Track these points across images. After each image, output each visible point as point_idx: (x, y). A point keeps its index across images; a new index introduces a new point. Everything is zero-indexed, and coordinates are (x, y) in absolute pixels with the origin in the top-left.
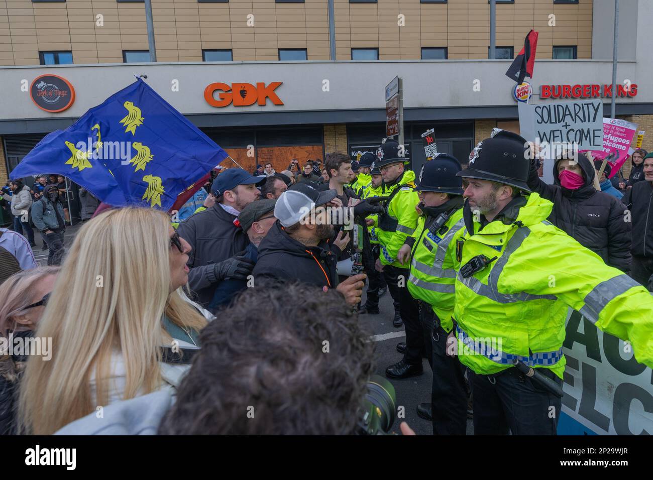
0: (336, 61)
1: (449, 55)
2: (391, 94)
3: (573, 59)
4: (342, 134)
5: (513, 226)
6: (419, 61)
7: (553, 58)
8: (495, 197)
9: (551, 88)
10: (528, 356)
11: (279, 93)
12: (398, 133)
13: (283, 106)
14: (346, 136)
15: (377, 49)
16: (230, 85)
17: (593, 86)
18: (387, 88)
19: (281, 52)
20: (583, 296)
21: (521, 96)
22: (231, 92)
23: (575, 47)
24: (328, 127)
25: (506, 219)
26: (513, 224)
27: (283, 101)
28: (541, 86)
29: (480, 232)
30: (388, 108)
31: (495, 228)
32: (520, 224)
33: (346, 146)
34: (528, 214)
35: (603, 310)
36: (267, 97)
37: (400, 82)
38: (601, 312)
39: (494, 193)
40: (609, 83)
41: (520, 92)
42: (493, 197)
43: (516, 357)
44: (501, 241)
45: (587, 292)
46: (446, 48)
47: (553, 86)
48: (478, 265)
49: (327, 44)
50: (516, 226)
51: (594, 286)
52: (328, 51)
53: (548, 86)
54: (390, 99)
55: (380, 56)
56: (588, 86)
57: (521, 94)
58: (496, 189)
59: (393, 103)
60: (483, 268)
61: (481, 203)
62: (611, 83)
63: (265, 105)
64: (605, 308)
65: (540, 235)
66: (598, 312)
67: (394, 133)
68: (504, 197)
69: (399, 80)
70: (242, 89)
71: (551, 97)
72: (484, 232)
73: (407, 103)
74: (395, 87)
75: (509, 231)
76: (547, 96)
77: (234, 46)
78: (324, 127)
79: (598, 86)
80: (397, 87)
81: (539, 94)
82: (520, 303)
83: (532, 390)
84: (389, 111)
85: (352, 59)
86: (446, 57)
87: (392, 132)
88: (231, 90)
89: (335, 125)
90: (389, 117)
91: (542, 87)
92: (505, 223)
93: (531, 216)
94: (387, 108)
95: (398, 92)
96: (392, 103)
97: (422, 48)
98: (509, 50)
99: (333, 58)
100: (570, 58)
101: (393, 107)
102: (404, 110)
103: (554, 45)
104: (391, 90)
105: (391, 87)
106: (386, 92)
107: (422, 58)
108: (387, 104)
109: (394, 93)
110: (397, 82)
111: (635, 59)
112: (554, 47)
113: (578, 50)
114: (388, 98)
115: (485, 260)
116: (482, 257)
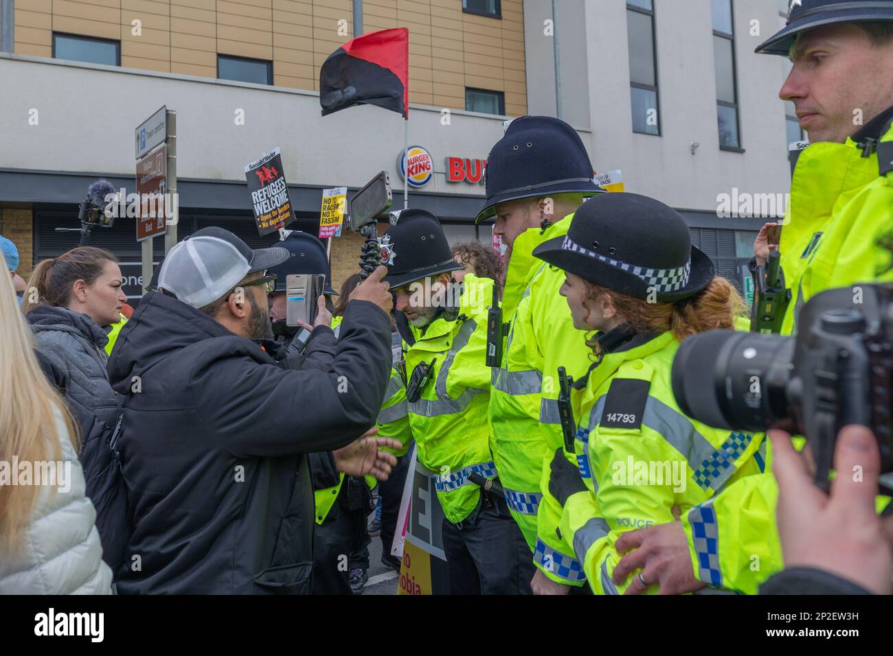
0: (13, 56)
1: (275, 78)
2: (150, 143)
3: (500, 114)
4: (19, 231)
5: (457, 323)
6: (214, 80)
7: (466, 110)
9: (465, 163)
12: (163, 229)
15: (118, 42)
18: (141, 128)
21: (413, 174)
23: (501, 94)
25: (449, 315)
26: (457, 320)
28: (446, 158)
29: (423, 338)
30: (139, 176)
31: (438, 329)
32: (464, 318)
33: (30, 260)
37: (170, 119)
41: (411, 166)
44: (448, 344)
46: (269, 63)
47: (468, 161)
48: (420, 376)
50: (461, 321)
53: (459, 160)
54: (146, 154)
55: (123, 59)
57: (414, 170)
59: (154, 164)
67: (155, 230)
69: (167, 115)
71: (465, 181)
72: (427, 336)
73: (186, 167)
74: (157, 129)
75: (454, 330)
76: (460, 178)
80: (164, 130)
81: (445, 174)
84: (143, 181)
85: (54, 57)
86: (271, 82)
87: (149, 228)
91: (449, 160)
92: (448, 320)
94: (138, 174)
95: (166, 141)
96: (150, 162)
97: (220, 56)
99: (7, 47)
100: (494, 113)
101: (154, 173)
102: (178, 181)
103: (468, 85)
104: (150, 135)
105: (150, 127)
106: (138, 138)
107: (218, 77)
108: (139, 166)
109: (155, 142)
110: (164, 120)
111: (589, 127)
112: (468, 89)
113: (507, 100)
114: (142, 152)
115: (425, 368)
116: (422, 364)
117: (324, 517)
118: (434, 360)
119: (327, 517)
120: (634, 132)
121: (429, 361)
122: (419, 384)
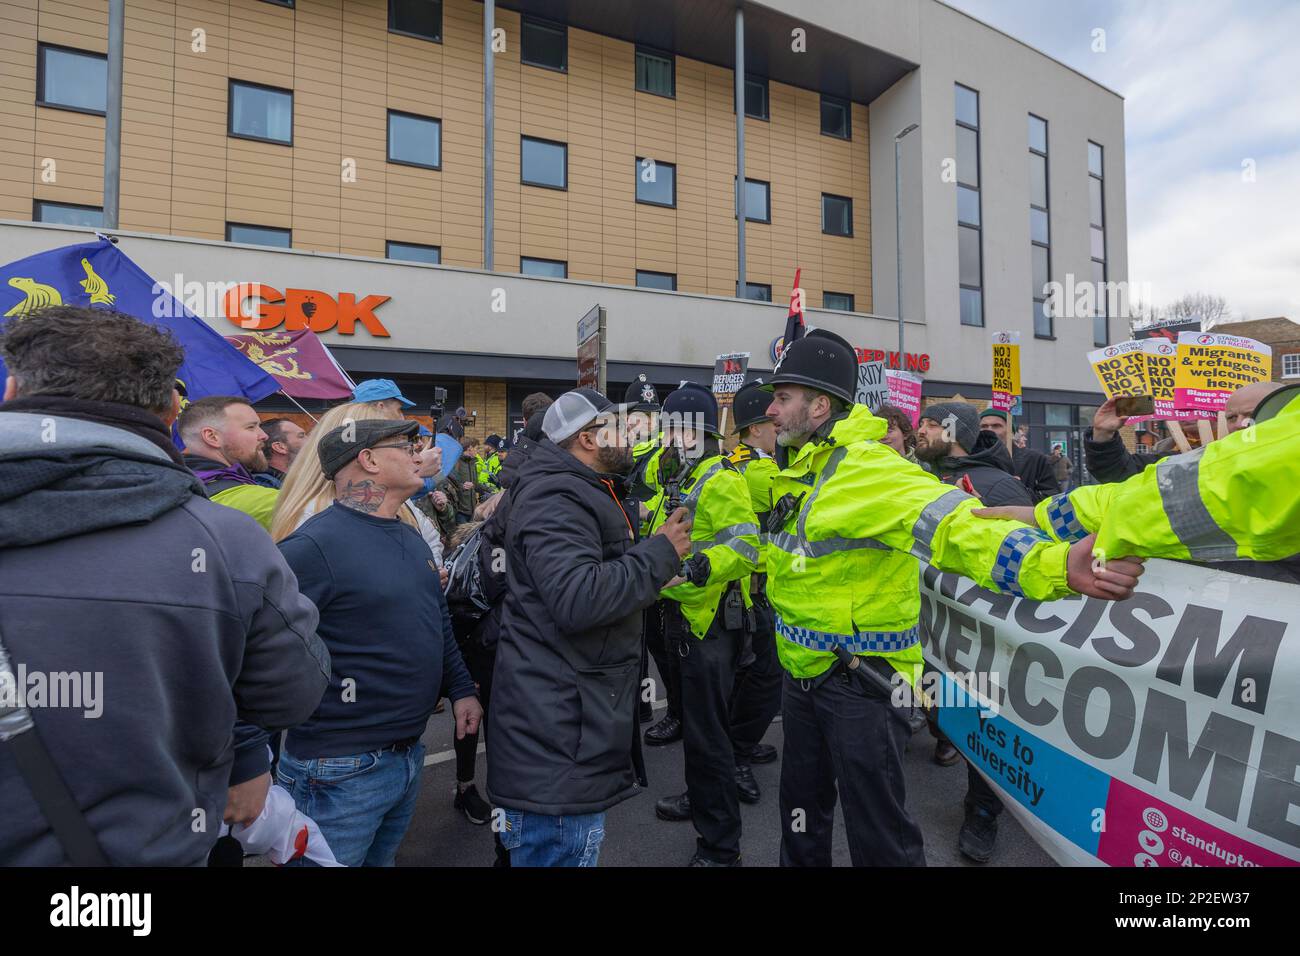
0: (494, 273)
1: (678, 286)
2: (587, 333)
3: (850, 311)
4: (498, 398)
6: (634, 288)
7: (822, 308)
8: (807, 413)
10: (851, 633)
11: (381, 315)
13: (389, 340)
14: (505, 402)
15: (566, 263)
16: (283, 291)
17: (877, 352)
18: (581, 323)
19: (391, 247)
20: (910, 529)
22: (282, 304)
23: (851, 296)
24: (473, 384)
27: (390, 329)
30: (580, 358)
32: (833, 442)
33: (505, 419)
34: (846, 429)
35: (934, 538)
36: (358, 320)
37: (601, 314)
38: (932, 541)
39: (806, 406)
40: (896, 350)
42: (804, 412)
43: (836, 637)
45: (913, 521)
46: (674, 276)
48: (784, 509)
49: (478, 244)
50: (828, 445)
51: (920, 511)
52: (479, 256)
54: (584, 342)
55: (569, 274)
56: (870, 351)
58: (809, 401)
59: (590, 349)
60: (791, 512)
61: (789, 423)
62: (897, 350)
63: (353, 334)
64: (935, 534)
65: (859, 454)
66: (929, 543)
68: (818, 413)
69: (600, 311)
70: (307, 301)
73: (613, 352)
74: (593, 322)
77: (296, 224)
78: (466, 384)
79: (882, 352)
80: (597, 322)
82: (838, 555)
83: (860, 693)
84: (582, 362)
85: (521, 272)
86: (675, 288)
88: (284, 300)
89: (485, 381)
90: (582, 371)
93: (848, 432)
94: (578, 357)
95: (599, 330)
96: (587, 348)
97: (638, 271)
98: (764, 290)
99: (488, 267)
100: (845, 310)
101: (589, 356)
102: (608, 363)
103: (825, 290)
104: (587, 326)
105: (587, 322)
106: (579, 330)
107: (637, 285)
108: (579, 350)
109: (591, 332)
110: (598, 315)
111: (924, 320)
112: (825, 292)
113: (856, 301)
114: (583, 340)
115: (792, 500)
116: (789, 496)
117: (704, 633)
118: (803, 494)
119: (707, 633)
120: (962, 324)
121: (797, 493)
122: (784, 516)
